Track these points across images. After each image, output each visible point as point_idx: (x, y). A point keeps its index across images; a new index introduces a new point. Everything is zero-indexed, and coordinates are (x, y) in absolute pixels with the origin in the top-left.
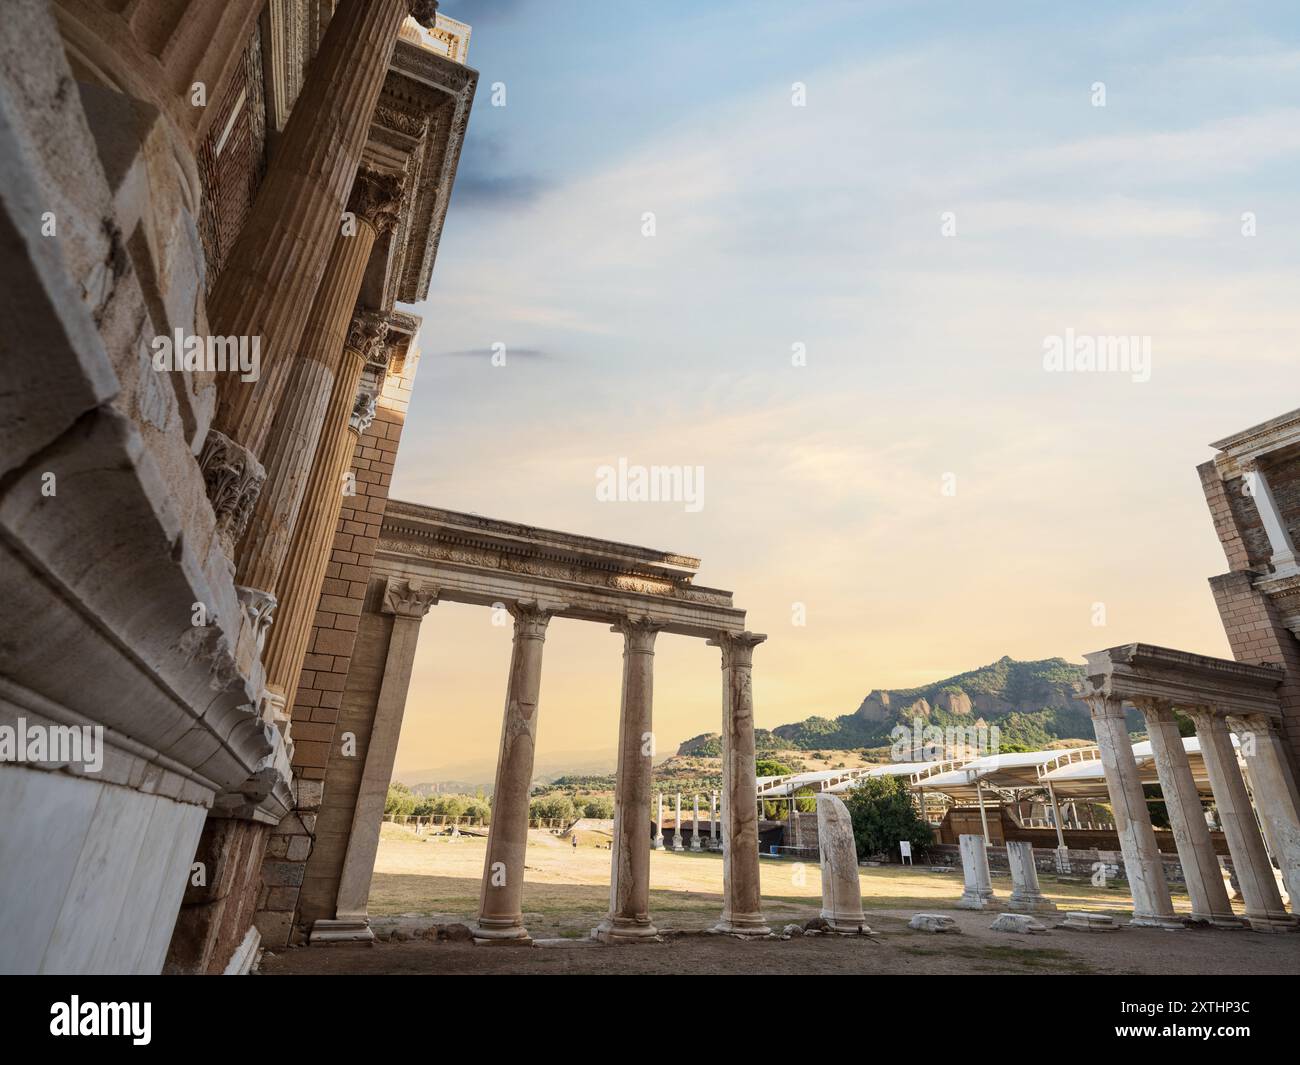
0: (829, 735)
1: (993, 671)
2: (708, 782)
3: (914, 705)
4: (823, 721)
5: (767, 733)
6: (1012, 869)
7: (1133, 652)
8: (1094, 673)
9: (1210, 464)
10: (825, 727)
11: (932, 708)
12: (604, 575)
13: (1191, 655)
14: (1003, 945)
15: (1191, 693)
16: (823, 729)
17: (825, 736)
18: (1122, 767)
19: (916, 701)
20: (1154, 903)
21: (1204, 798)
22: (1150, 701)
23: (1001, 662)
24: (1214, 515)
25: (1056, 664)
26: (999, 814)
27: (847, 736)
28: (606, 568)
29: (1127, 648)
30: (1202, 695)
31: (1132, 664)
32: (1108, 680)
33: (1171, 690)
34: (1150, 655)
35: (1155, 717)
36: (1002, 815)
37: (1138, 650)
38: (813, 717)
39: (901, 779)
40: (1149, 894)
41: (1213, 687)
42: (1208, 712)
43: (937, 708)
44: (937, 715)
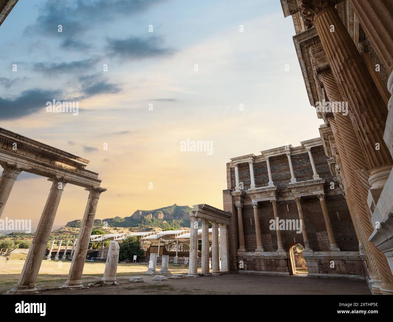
0: (120, 223)
1: (171, 208)
2: (75, 236)
3: (148, 215)
4: (120, 218)
5: (100, 221)
6: (162, 263)
7: (204, 206)
8: (194, 211)
9: (229, 163)
10: (120, 220)
11: (153, 216)
12: (50, 160)
13: (215, 208)
14: (154, 284)
15: (213, 217)
16: (119, 221)
17: (119, 223)
18: (194, 235)
19: (149, 214)
20: (193, 270)
21: (210, 244)
22: (204, 219)
23: (174, 205)
24: (227, 175)
25: (186, 207)
26: (163, 247)
27: (126, 223)
28: (52, 157)
29: (202, 205)
30: (215, 218)
31: (203, 209)
32: (196, 212)
33: (209, 216)
34: (207, 207)
35: (204, 223)
36: (164, 248)
37: (205, 206)
38: (117, 217)
39: (139, 237)
40: (193, 268)
41: (218, 216)
42: (215, 223)
43: (154, 217)
44: (154, 218)
